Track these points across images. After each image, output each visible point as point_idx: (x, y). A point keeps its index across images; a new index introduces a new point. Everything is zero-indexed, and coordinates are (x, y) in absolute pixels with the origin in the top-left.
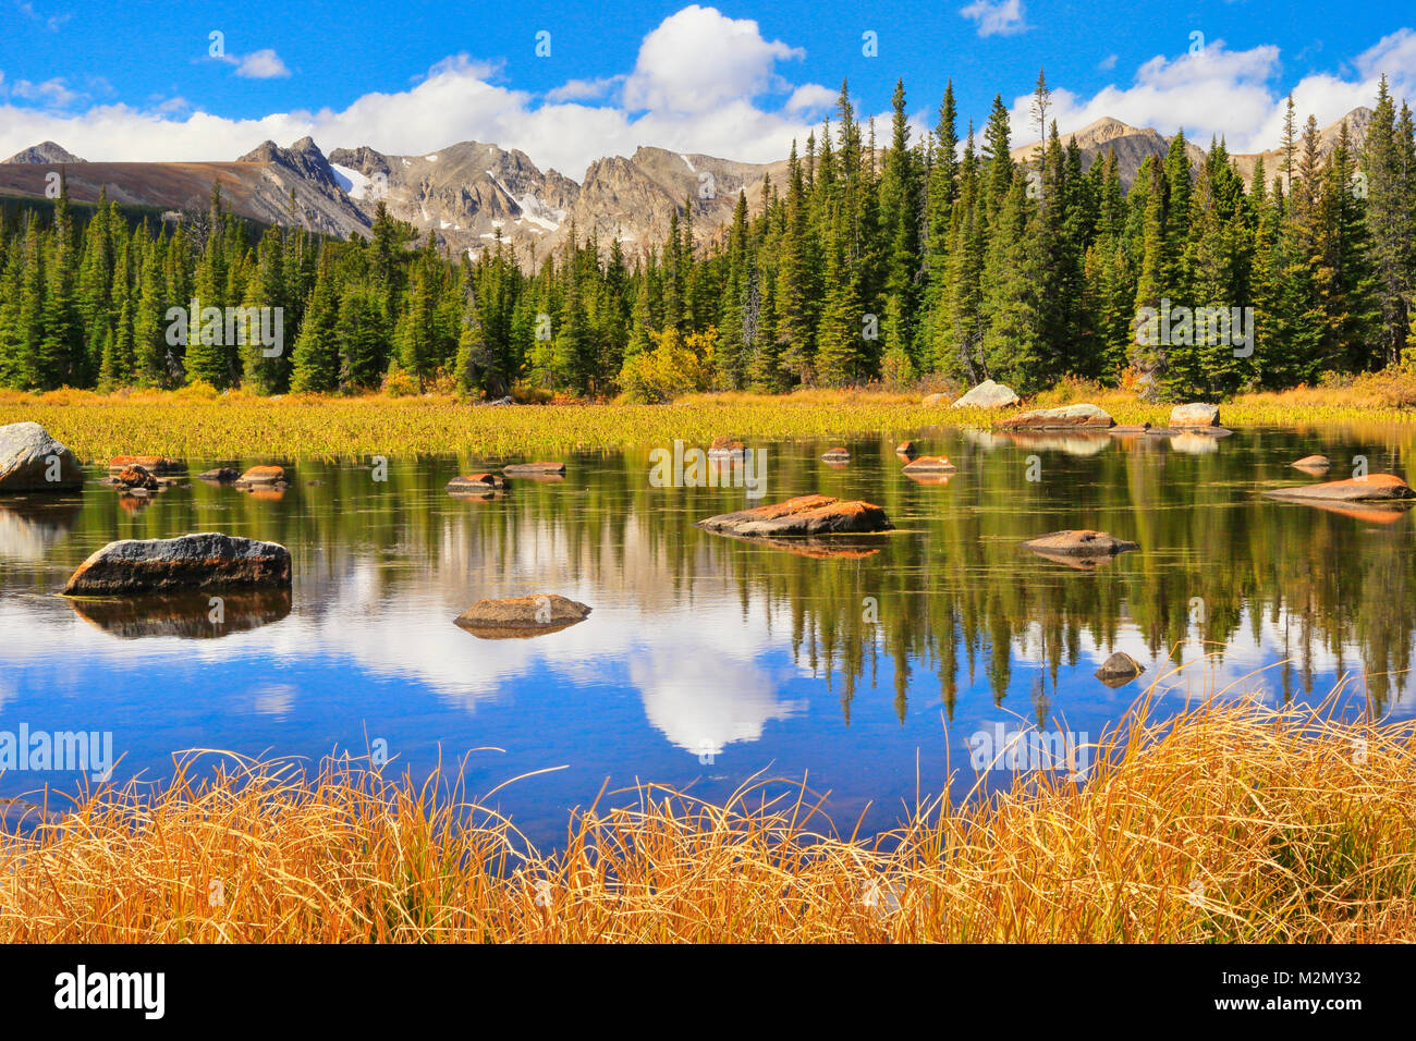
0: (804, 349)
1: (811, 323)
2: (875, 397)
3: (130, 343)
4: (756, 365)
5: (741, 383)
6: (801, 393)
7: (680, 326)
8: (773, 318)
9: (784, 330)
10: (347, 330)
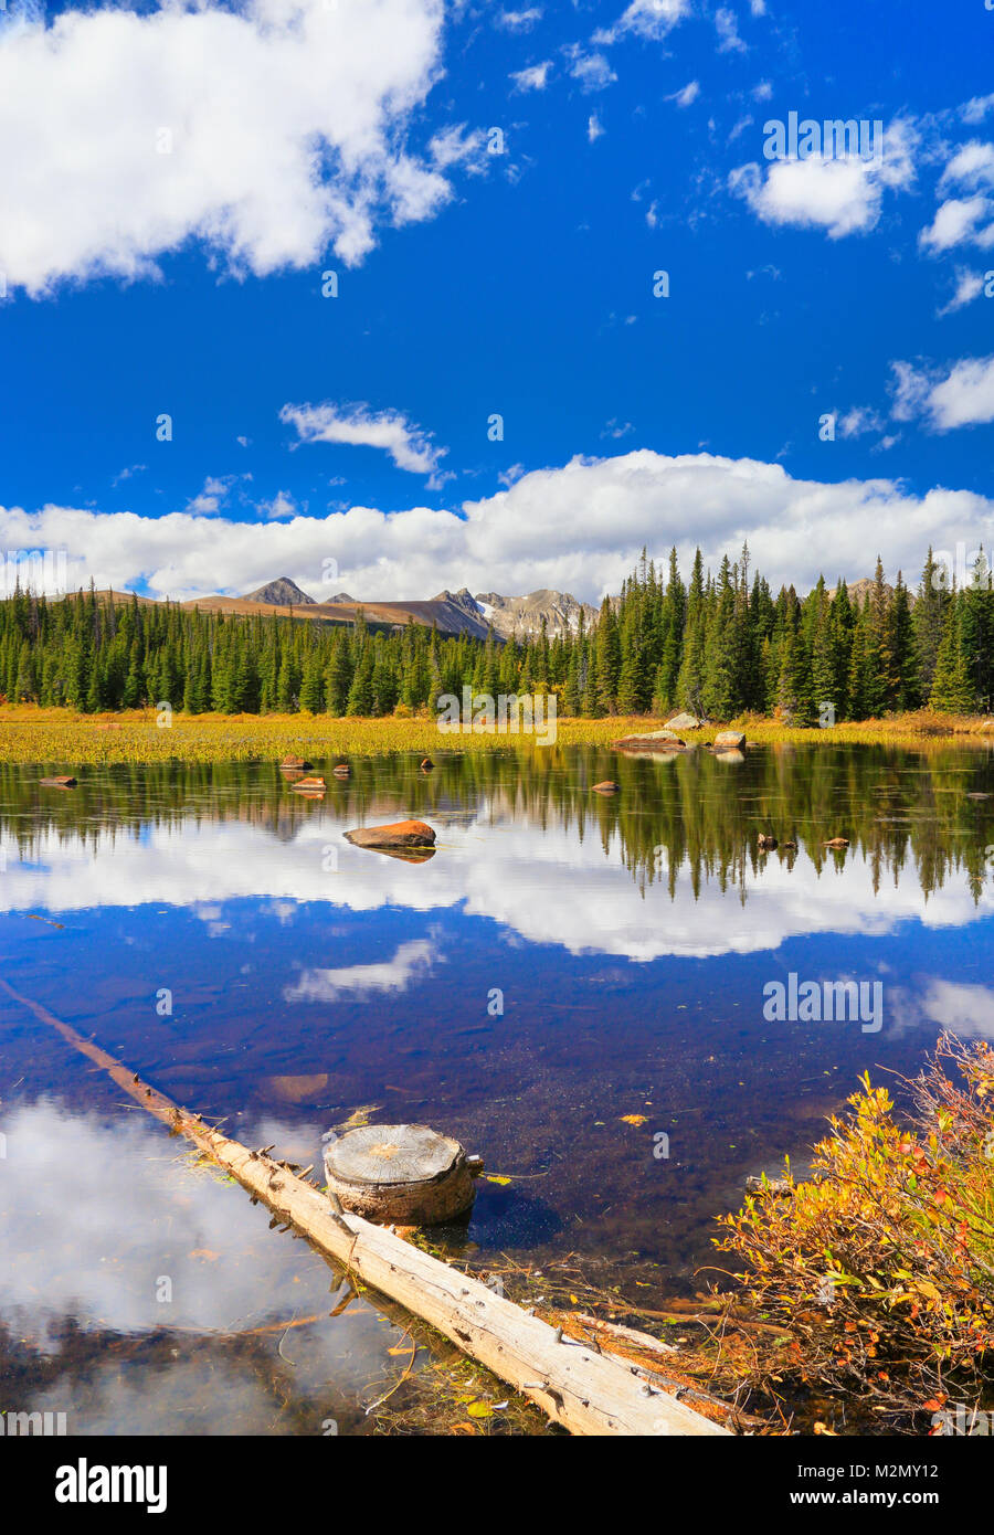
0: (612, 693)
1: (614, 680)
2: (647, 720)
3: (276, 691)
4: (585, 702)
5: (578, 712)
6: (608, 720)
7: (549, 680)
8: (595, 677)
9: (600, 685)
10: (376, 682)
